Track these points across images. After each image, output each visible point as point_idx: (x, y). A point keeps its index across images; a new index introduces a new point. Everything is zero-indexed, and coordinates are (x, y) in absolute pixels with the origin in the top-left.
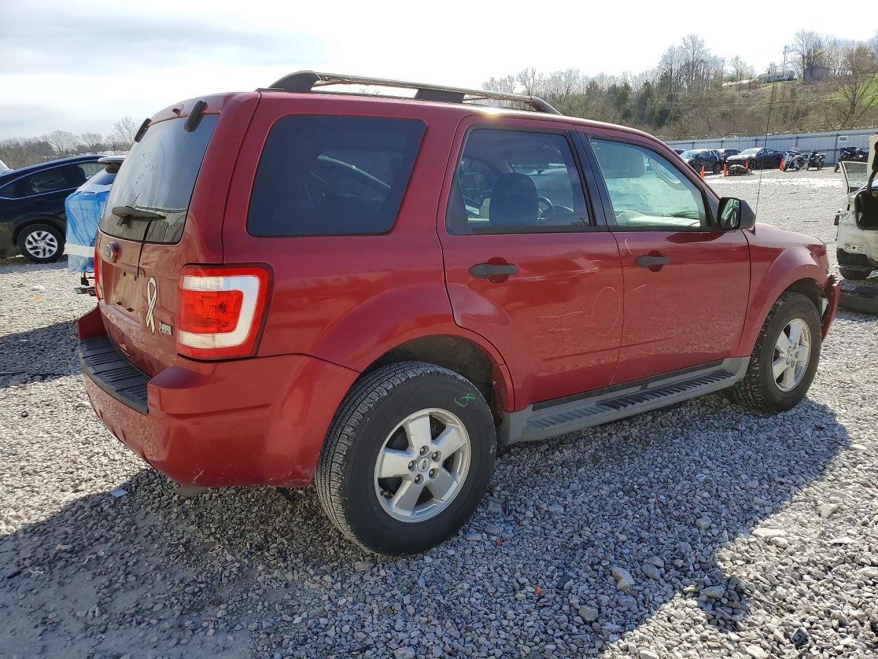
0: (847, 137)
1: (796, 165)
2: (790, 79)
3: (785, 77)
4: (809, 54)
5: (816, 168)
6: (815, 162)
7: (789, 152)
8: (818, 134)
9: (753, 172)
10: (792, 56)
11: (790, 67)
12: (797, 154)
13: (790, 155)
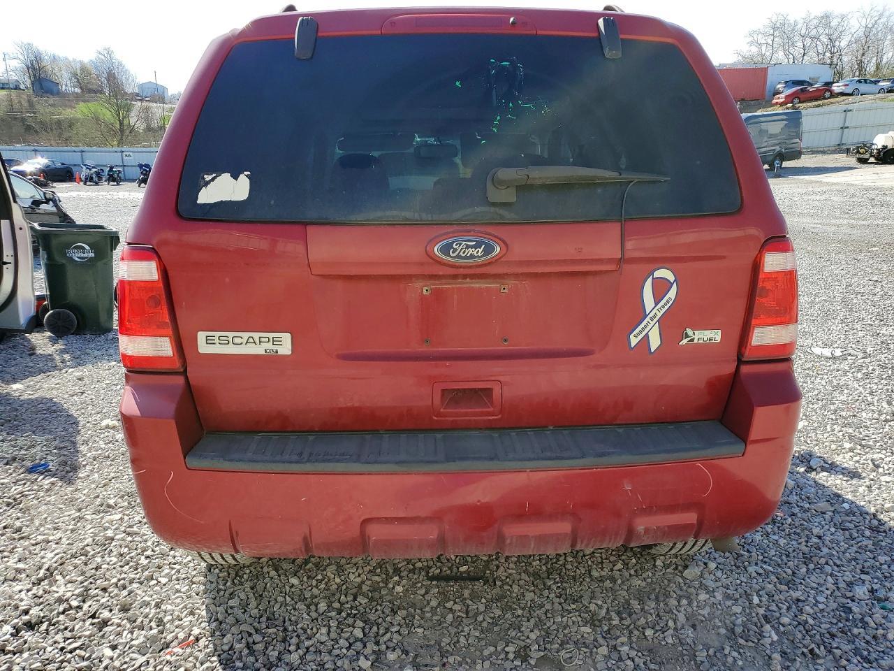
0: (131, 154)
1: (95, 179)
2: (17, 88)
3: (11, 86)
4: (32, 65)
5: (115, 183)
6: (115, 178)
7: (85, 165)
8: (99, 149)
9: (55, 185)
10: (15, 64)
11: (14, 77)
12: (94, 167)
13: (87, 168)
